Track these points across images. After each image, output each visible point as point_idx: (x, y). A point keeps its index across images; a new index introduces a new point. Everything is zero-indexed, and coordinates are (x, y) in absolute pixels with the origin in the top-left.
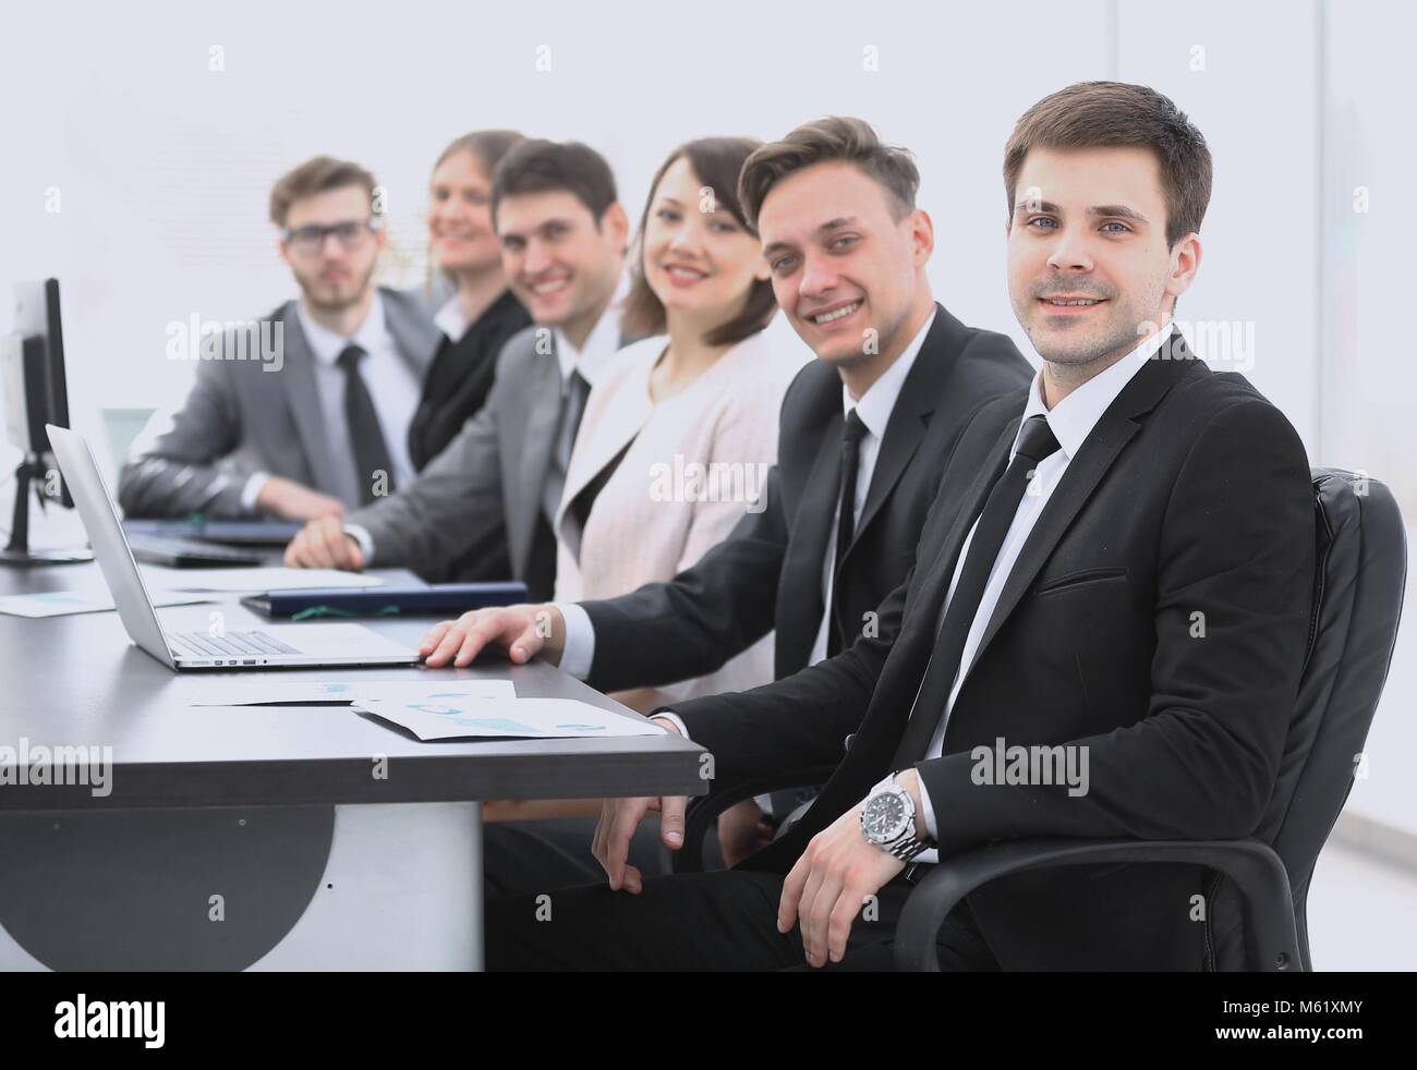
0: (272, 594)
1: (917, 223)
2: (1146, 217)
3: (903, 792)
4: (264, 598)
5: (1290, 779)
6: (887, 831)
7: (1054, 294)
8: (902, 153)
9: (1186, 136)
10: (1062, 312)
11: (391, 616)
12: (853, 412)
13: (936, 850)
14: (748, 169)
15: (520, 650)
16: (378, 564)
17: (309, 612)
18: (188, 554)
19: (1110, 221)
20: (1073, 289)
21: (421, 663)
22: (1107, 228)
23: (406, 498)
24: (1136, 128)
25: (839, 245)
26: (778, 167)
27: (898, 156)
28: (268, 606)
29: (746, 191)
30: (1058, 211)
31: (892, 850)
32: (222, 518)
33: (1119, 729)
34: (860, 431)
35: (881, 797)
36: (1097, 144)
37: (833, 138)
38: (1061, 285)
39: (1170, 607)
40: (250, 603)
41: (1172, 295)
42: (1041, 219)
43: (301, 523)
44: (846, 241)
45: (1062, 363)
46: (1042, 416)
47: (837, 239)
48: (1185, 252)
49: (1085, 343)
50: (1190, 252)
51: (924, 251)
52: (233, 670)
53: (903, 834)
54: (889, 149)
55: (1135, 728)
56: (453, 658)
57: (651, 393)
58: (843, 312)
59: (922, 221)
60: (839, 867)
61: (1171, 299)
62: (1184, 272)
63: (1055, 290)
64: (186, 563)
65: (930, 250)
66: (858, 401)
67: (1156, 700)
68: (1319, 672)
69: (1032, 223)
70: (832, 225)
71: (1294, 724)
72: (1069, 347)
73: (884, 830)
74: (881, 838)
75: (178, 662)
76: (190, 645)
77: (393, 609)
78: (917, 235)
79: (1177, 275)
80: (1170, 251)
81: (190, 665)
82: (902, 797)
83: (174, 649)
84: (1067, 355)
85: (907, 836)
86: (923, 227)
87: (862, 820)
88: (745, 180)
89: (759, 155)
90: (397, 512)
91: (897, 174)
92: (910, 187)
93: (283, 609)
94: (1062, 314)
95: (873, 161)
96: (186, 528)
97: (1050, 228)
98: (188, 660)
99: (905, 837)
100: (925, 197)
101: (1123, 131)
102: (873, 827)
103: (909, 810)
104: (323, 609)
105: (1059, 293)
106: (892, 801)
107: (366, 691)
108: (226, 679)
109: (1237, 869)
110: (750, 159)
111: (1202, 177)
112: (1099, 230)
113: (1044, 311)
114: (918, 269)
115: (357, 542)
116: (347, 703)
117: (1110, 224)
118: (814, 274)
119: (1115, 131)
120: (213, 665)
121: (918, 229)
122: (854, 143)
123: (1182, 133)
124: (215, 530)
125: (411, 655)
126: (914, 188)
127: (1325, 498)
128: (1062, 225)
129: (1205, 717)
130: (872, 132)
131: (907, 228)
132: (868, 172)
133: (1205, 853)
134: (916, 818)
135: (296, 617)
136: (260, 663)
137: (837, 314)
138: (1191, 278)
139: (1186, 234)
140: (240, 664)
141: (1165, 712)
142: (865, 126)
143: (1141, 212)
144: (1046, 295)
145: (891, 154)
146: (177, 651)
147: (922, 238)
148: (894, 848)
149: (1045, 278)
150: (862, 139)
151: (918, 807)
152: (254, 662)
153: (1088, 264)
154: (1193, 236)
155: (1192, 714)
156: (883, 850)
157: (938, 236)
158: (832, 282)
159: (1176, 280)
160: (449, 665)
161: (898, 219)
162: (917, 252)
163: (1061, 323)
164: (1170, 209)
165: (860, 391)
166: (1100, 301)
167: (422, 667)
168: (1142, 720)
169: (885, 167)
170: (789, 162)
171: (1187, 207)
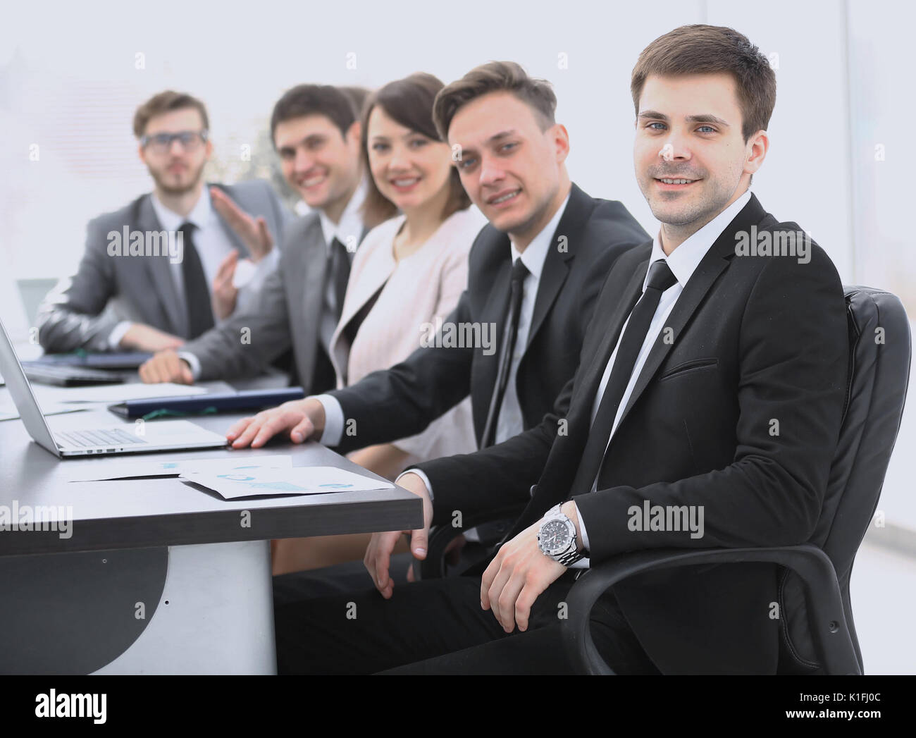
0: (129, 402)
1: (558, 133)
2: (727, 121)
3: (568, 520)
4: (123, 405)
5: (834, 501)
6: (557, 547)
7: (664, 176)
8: (543, 83)
9: (756, 63)
10: (670, 189)
11: (211, 414)
12: (519, 260)
13: (589, 559)
14: (440, 100)
15: (298, 434)
16: (203, 379)
17: (154, 414)
18: (74, 378)
19: (702, 126)
20: (677, 173)
21: (229, 446)
22: (701, 130)
23: (222, 332)
24: (719, 60)
25: (505, 149)
26: (460, 98)
27: (541, 86)
28: (126, 411)
29: (439, 116)
30: (666, 119)
31: (560, 560)
32: (97, 352)
33: (713, 471)
34: (524, 273)
35: (552, 523)
36: (691, 72)
37: (495, 76)
38: (668, 170)
39: (747, 386)
40: (114, 409)
41: (748, 173)
42: (655, 124)
43: (150, 354)
44: (509, 146)
45: (671, 223)
46: (663, 260)
47: (503, 145)
48: (757, 144)
49: (686, 210)
50: (761, 144)
51: (563, 152)
52: (100, 456)
53: (568, 549)
54: (535, 81)
55: (725, 470)
56: (251, 442)
57: (395, 255)
58: (510, 195)
59: (561, 132)
60: (522, 570)
61: (749, 176)
62: (756, 157)
63: (664, 173)
64: (72, 383)
65: (567, 151)
66: (522, 252)
67: (740, 449)
68: (851, 428)
69: (649, 126)
70: (498, 137)
71: (835, 464)
72: (675, 213)
73: (554, 547)
74: (552, 552)
75: (61, 453)
76: (71, 440)
77: (212, 409)
78: (558, 141)
79: (751, 160)
80: (746, 143)
81: (71, 454)
82: (567, 523)
83: (59, 443)
84: (674, 218)
85: (571, 550)
86: (562, 136)
87: (539, 539)
88: (438, 108)
89: (446, 90)
90: (217, 342)
91: (541, 98)
92: (550, 106)
93: (136, 412)
94: (670, 190)
95: (524, 90)
96: (73, 359)
97: (661, 130)
98: (69, 450)
99: (570, 551)
100: (561, 114)
101: (711, 63)
102: (546, 544)
103: (572, 532)
104: (164, 412)
105: (667, 175)
106: (560, 526)
107: (189, 467)
108: (95, 462)
109: (798, 565)
110: (441, 93)
111: (767, 91)
112: (695, 131)
113: (658, 187)
114: (560, 164)
115: (188, 364)
116: (176, 476)
117: (703, 127)
118: (489, 169)
119: (704, 63)
120: (86, 453)
121: (558, 137)
122: (511, 78)
123: (752, 62)
124: (93, 360)
125: (222, 441)
126: (553, 106)
127: (853, 306)
128: (669, 127)
129: (774, 463)
130: (522, 70)
131: (550, 136)
132: (521, 98)
133: (775, 555)
134: (577, 538)
135: (146, 417)
136: (118, 451)
137: (506, 197)
138: (761, 160)
139: (757, 131)
140: (105, 452)
141: (746, 458)
142: (518, 67)
143: (723, 119)
144: (659, 176)
145: (536, 85)
146: (61, 445)
147: (561, 143)
148: (561, 558)
149: (658, 165)
150: (516, 75)
151: (577, 529)
152: (114, 450)
153: (687, 155)
154: (762, 132)
155: (765, 461)
156: (553, 560)
157: (572, 142)
158: (501, 175)
159: (751, 163)
160: (248, 447)
161: (544, 129)
162: (558, 152)
163: (670, 196)
164: (744, 114)
165: (523, 247)
166: (696, 181)
167: (230, 449)
168: (730, 465)
169: (533, 94)
170: (466, 94)
171: (757, 112)
